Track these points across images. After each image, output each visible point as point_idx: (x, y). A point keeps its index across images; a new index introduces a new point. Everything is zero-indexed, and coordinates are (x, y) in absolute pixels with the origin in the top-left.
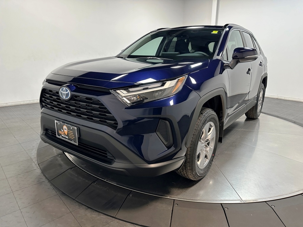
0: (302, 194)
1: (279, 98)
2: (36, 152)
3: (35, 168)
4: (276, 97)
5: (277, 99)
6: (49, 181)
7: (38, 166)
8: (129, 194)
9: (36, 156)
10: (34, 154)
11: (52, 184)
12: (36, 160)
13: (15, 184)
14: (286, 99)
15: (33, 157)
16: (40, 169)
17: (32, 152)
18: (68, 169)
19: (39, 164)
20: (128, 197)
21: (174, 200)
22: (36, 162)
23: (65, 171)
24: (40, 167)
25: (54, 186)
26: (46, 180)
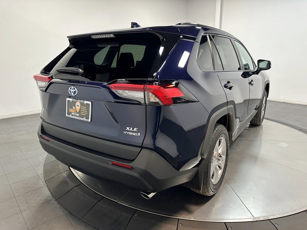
0: (306, 211)
1: (286, 101)
2: (42, 168)
3: (42, 185)
4: (283, 101)
5: (284, 103)
6: (56, 200)
7: (45, 183)
8: (134, 214)
9: (42, 173)
10: (40, 170)
11: (59, 203)
12: (43, 177)
13: (23, 203)
14: (293, 102)
15: (39, 173)
16: (47, 186)
17: (39, 168)
18: (74, 186)
19: (46, 181)
20: (133, 216)
21: (178, 219)
22: (43, 180)
23: (71, 188)
24: (46, 184)
25: (60, 204)
26: (53, 198)
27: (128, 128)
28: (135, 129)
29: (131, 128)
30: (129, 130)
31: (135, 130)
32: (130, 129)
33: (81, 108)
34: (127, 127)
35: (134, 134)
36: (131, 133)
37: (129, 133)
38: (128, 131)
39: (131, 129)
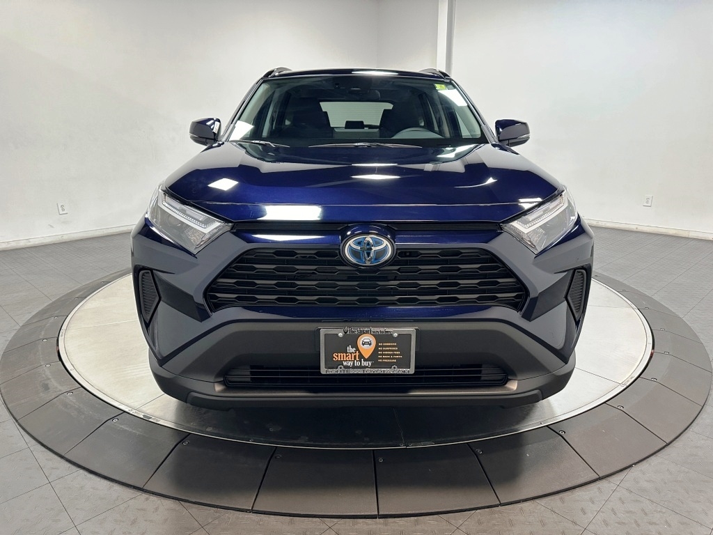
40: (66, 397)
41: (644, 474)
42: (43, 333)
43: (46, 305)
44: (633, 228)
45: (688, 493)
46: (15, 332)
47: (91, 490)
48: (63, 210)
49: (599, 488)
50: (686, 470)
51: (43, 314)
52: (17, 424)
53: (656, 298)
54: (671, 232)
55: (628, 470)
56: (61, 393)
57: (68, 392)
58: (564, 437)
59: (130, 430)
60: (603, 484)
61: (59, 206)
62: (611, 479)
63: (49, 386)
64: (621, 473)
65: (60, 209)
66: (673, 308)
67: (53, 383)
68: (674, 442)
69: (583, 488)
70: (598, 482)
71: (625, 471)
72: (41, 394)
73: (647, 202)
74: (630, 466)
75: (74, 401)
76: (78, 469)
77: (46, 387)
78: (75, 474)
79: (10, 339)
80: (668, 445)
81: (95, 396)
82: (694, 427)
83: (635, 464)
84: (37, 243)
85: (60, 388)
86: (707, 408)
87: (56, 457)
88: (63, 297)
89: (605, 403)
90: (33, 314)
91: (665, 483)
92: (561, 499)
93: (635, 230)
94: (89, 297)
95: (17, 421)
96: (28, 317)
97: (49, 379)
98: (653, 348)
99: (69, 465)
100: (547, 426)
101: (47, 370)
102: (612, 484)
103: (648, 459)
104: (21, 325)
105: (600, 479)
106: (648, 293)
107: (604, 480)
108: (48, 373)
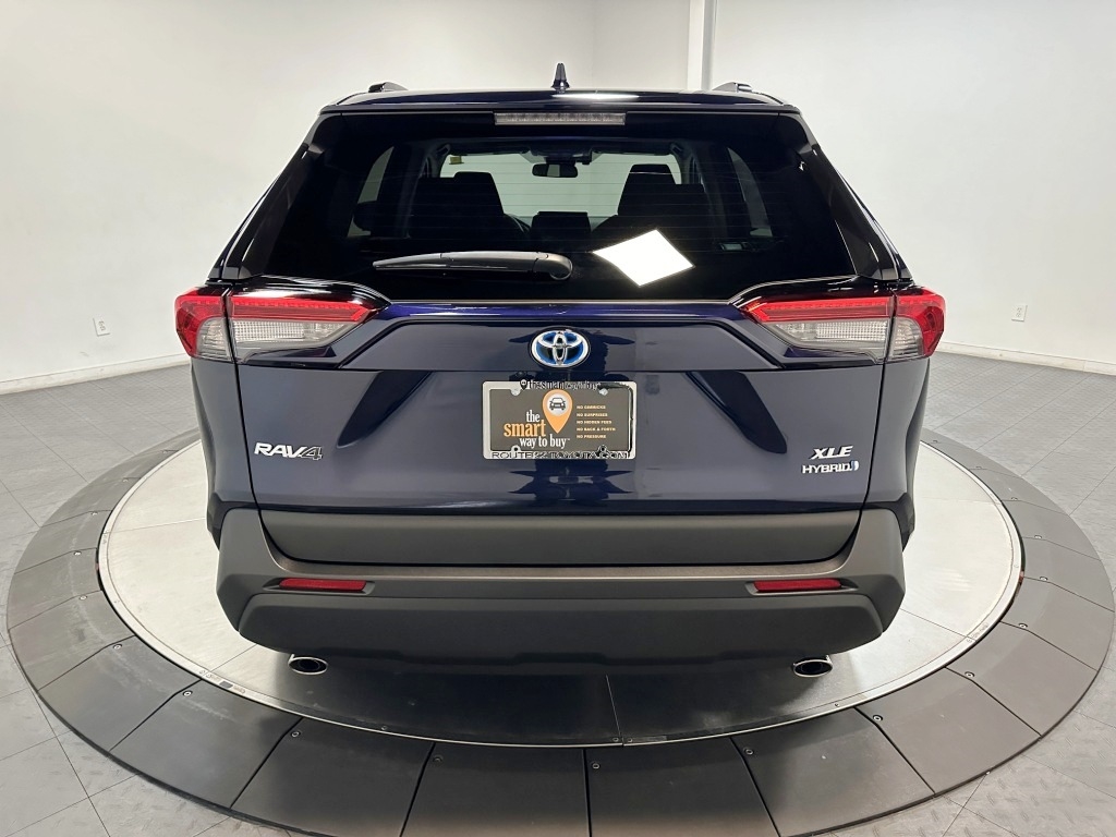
16: (11, 648)
27: (819, 453)
28: (844, 450)
29: (832, 450)
30: (821, 457)
31: (842, 454)
32: (826, 454)
33: (574, 411)
34: (817, 451)
35: (840, 468)
36: (829, 469)
37: (823, 469)
38: (818, 462)
39: (830, 455)
40: (111, 653)
41: (1004, 787)
42: (74, 541)
43: (79, 489)
44: (996, 354)
45: (1070, 820)
46: (31, 537)
47: (152, 811)
48: (103, 328)
49: (934, 813)
50: (1070, 781)
51: (73, 508)
52: (37, 696)
53: (1030, 479)
54: (1056, 363)
55: (979, 781)
56: (103, 645)
57: (114, 644)
58: (881, 726)
59: (211, 711)
60: (939, 805)
61: (97, 324)
62: (951, 796)
63: (86, 633)
64: (967, 786)
65: (98, 327)
66: (1056, 498)
67: (92, 629)
68: (1053, 731)
69: (910, 811)
70: (932, 802)
71: (974, 783)
72: (74, 648)
73: (1018, 315)
74: (984, 774)
75: (125, 660)
76: (131, 774)
77: (81, 636)
78: (127, 783)
79: (24, 549)
80: (1042, 737)
81: (156, 651)
82: (1084, 707)
83: (991, 770)
84: (62, 380)
85: (102, 637)
86: (1104, 672)
87: (98, 754)
88: (103, 476)
89: (945, 666)
90: (60, 504)
91: (1037, 804)
92: (875, 830)
93: (1000, 358)
94: (145, 477)
95: (37, 691)
96: (53, 510)
97: (85, 622)
98: (1023, 569)
99: (119, 768)
100: (854, 707)
101: (82, 606)
102: (955, 806)
103: (1011, 762)
104: (41, 524)
105: (936, 796)
106: (1017, 470)
107: (941, 799)
108: (83, 611)
